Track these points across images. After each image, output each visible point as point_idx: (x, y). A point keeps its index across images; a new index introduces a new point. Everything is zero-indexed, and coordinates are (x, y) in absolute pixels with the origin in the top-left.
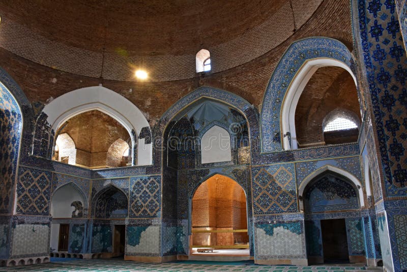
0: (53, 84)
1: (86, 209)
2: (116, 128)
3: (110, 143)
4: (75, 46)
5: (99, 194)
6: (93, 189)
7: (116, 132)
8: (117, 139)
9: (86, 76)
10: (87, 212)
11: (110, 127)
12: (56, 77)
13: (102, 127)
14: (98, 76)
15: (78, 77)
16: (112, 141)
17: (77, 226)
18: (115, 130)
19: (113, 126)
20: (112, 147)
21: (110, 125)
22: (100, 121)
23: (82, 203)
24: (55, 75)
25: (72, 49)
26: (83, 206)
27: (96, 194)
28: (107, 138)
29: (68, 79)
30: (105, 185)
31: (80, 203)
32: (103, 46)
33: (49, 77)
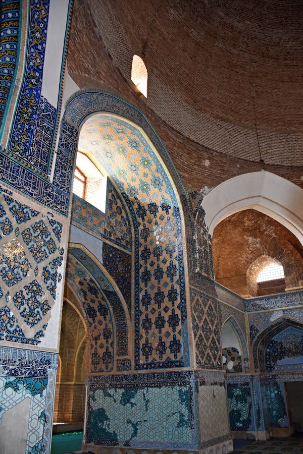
0: (205, 167)
1: (246, 359)
2: (258, 239)
3: (249, 262)
4: (222, 119)
5: (263, 334)
6: (252, 328)
7: (258, 246)
8: (259, 256)
9: (243, 159)
10: (248, 364)
11: (250, 239)
12: (209, 159)
13: (238, 239)
14: (258, 159)
15: (234, 161)
16: (251, 259)
17: (235, 386)
18: (257, 243)
19: (256, 237)
20: (251, 269)
21: (251, 236)
22: (236, 231)
23: (239, 350)
24: (207, 156)
25: (220, 123)
26: (240, 354)
27: (258, 334)
28: (244, 256)
29: (222, 162)
30: (272, 319)
31: (234, 350)
32: (254, 122)
33: (200, 159)
